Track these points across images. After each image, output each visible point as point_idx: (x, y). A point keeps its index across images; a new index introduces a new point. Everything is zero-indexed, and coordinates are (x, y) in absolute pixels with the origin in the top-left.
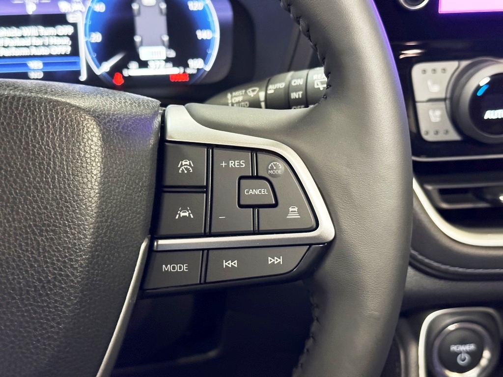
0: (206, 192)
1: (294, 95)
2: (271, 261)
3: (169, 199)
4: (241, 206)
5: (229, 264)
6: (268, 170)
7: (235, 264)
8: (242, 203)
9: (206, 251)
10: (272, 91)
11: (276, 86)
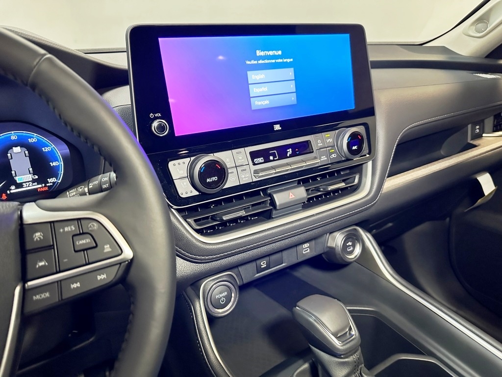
0: (54, 248)
1: (104, 186)
2: (99, 278)
3: (30, 258)
4: (76, 251)
5: (75, 286)
6: (88, 228)
7: (78, 285)
8: (76, 249)
9: (59, 282)
10: (92, 186)
11: (94, 183)
